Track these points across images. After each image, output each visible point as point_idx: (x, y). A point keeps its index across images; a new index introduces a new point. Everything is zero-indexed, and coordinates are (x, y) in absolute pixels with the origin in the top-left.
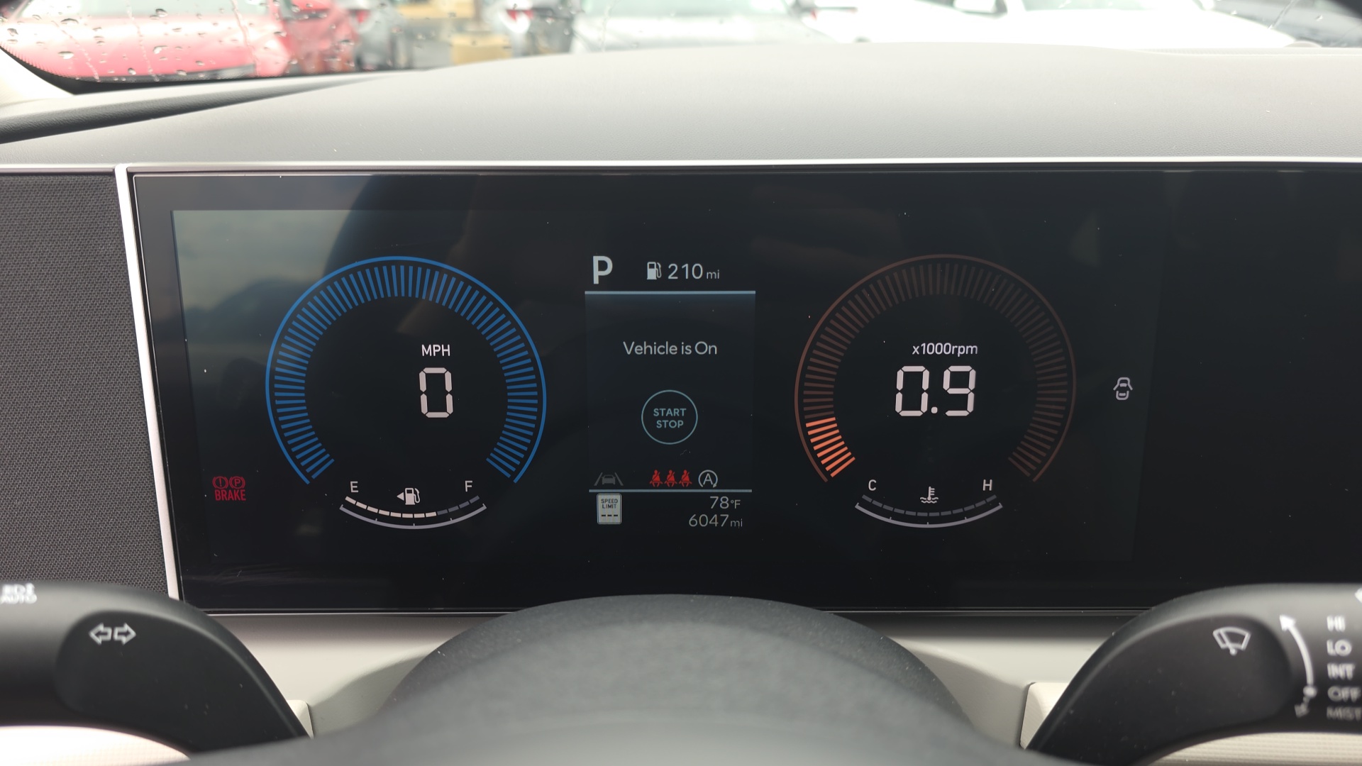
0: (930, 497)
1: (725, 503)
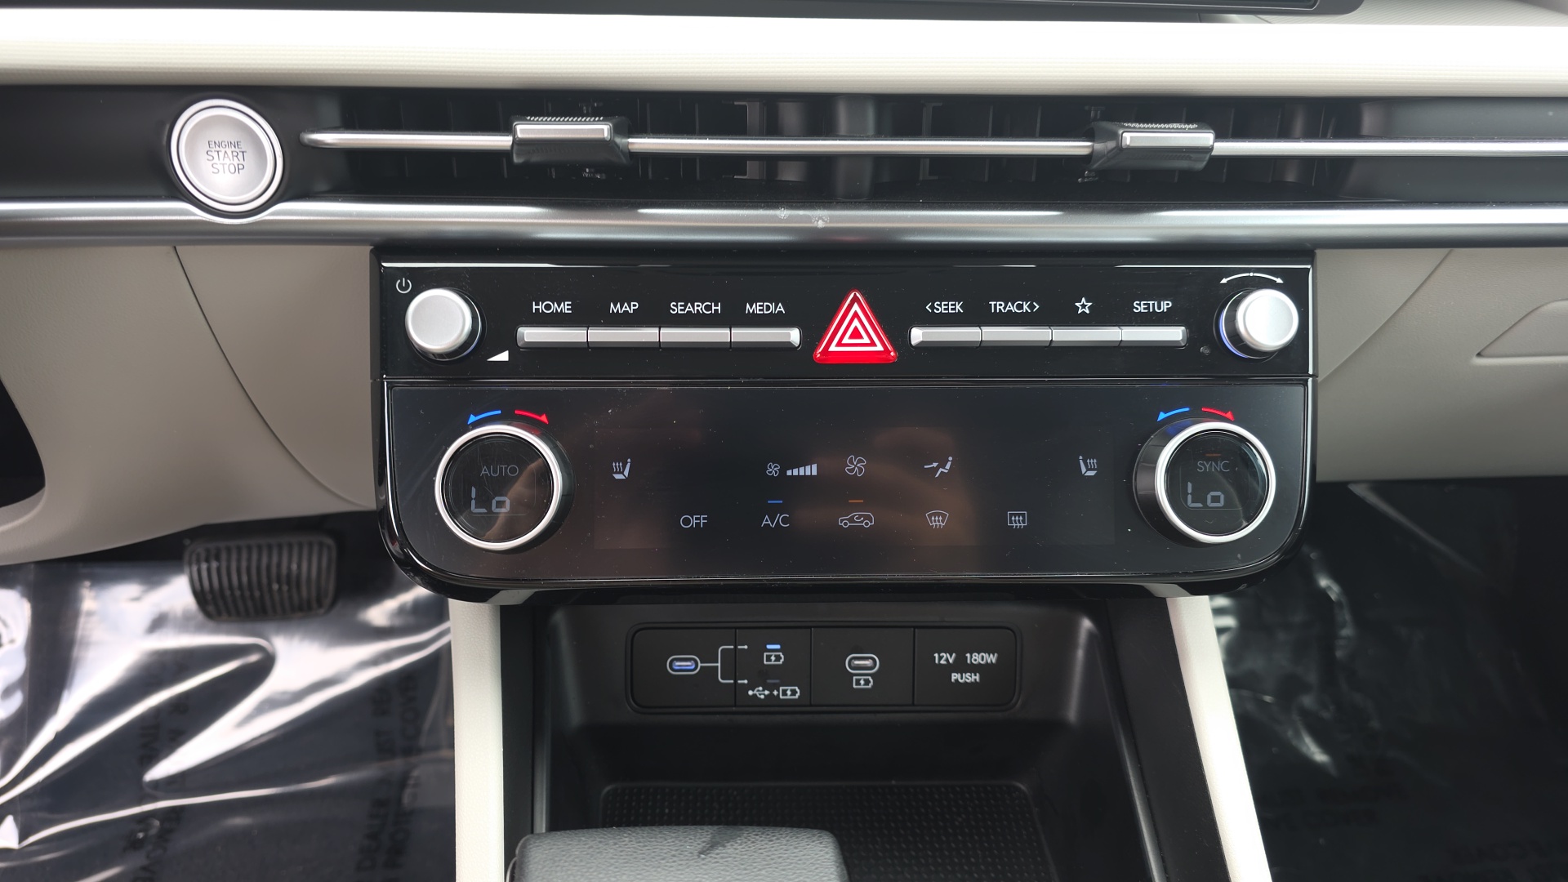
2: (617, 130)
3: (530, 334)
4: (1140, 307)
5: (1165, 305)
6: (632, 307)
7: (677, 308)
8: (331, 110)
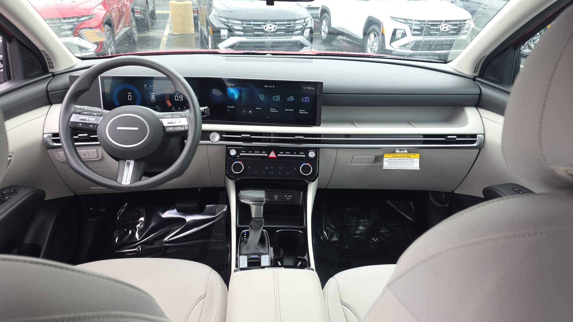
0: (179, 109)
1: (159, 109)
2: (250, 136)
3: (241, 154)
4: (300, 153)
5: (303, 153)
6: (251, 152)
7: (255, 152)
8: (224, 133)
